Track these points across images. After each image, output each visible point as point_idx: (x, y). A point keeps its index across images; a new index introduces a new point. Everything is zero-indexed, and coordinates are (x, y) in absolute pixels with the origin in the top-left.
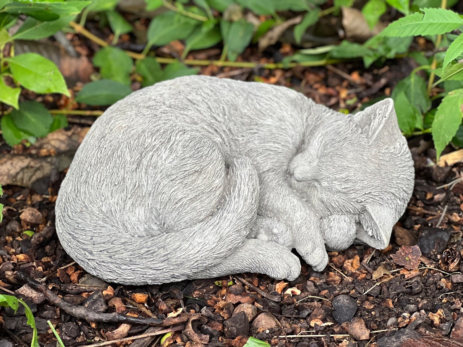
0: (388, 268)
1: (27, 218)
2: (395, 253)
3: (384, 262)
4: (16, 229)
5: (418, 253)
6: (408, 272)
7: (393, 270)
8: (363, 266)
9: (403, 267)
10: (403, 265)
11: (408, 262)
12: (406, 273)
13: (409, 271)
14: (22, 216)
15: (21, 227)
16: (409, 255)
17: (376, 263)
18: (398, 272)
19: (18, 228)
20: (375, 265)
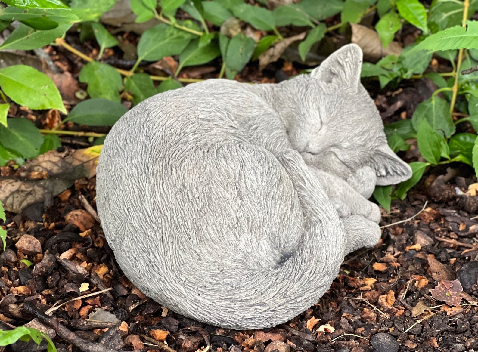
0: (427, 304)
1: (24, 246)
2: (433, 288)
3: (423, 298)
4: (11, 258)
5: (459, 288)
6: (450, 309)
7: (433, 306)
8: (399, 301)
9: (444, 303)
10: (444, 301)
11: (449, 298)
12: (447, 309)
13: (451, 307)
14: (18, 245)
15: (17, 256)
16: (449, 291)
17: (413, 298)
18: (439, 309)
19: (13, 257)
20: (413, 301)
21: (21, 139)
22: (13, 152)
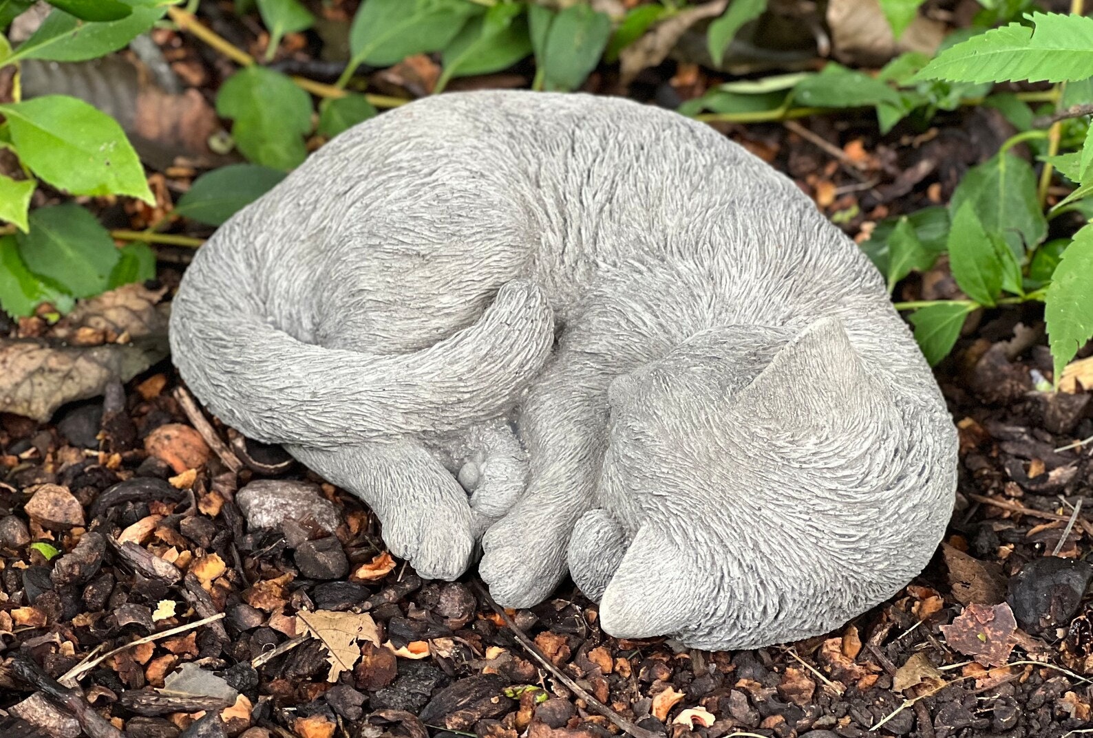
0: (934, 660)
1: (42, 512)
2: (950, 622)
3: (924, 645)
4: (14, 537)
5: (1008, 622)
6: (984, 673)
7: (947, 664)
8: (869, 651)
9: (971, 658)
10: (971, 653)
11: (983, 646)
12: (977, 673)
13: (987, 669)
14: (30, 507)
15: (30, 533)
16: (986, 628)
17: (902, 645)
18: (959, 671)
19: (19, 535)
20: (902, 652)
21: (70, 253)
22: (50, 282)
